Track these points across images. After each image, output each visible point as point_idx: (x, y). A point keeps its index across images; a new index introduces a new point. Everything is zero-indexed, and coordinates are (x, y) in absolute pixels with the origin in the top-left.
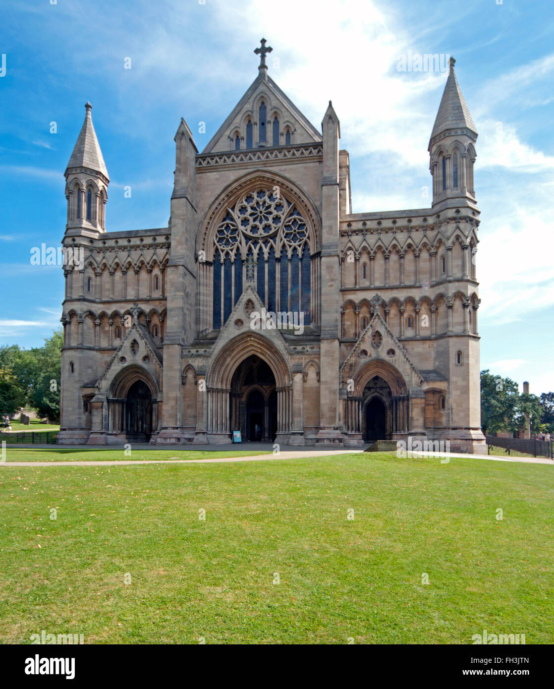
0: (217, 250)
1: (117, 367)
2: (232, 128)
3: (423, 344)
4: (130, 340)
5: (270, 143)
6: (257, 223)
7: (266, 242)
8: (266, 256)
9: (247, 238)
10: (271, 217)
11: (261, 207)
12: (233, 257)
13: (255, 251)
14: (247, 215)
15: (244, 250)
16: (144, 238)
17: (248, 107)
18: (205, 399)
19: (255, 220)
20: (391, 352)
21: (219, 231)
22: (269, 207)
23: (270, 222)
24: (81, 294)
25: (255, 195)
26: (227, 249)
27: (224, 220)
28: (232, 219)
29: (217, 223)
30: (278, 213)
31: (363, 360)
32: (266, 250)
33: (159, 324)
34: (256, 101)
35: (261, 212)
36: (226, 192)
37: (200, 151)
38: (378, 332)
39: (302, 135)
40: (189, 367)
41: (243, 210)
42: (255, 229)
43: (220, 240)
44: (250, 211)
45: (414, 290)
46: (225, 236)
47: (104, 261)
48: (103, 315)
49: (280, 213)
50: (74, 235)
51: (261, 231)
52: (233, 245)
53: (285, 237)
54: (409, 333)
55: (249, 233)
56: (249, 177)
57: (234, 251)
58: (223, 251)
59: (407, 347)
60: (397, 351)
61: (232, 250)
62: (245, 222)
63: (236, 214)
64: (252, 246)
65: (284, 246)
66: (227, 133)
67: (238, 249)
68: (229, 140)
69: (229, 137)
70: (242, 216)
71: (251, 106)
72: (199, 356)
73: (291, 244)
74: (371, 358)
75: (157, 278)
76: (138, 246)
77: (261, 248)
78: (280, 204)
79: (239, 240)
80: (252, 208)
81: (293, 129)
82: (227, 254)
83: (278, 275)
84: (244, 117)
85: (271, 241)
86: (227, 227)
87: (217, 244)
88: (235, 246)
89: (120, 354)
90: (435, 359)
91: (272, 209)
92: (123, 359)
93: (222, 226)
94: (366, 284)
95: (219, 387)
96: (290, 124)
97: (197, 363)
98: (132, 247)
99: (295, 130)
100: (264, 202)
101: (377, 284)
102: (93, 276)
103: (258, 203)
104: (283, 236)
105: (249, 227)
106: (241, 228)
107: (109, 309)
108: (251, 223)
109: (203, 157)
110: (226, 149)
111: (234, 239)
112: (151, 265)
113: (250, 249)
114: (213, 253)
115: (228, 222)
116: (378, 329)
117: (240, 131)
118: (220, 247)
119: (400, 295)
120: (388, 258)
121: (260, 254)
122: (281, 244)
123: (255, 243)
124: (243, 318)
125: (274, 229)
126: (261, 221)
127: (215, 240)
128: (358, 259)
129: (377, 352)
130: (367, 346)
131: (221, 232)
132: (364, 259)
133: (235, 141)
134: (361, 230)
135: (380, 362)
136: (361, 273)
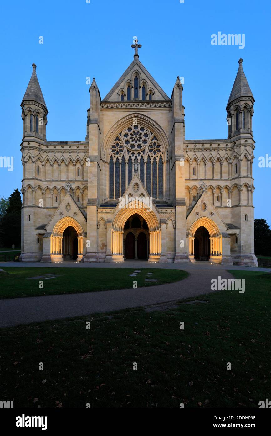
0: (111, 156)
1: (58, 218)
2: (120, 89)
3: (225, 210)
4: (66, 203)
5: (141, 99)
6: (134, 143)
7: (139, 153)
8: (139, 161)
9: (129, 150)
10: (141, 140)
11: (136, 134)
12: (120, 160)
13: (133, 158)
14: (128, 138)
15: (127, 157)
16: (71, 146)
17: (128, 77)
19: (132, 141)
20: (211, 214)
21: (112, 146)
22: (141, 134)
23: (141, 142)
24: (34, 176)
25: (133, 127)
26: (117, 156)
28: (120, 140)
29: (112, 142)
30: (145, 138)
31: (197, 218)
32: (139, 158)
33: (80, 195)
34: (133, 75)
35: (136, 137)
36: (118, 124)
39: (158, 96)
40: (102, 219)
41: (126, 135)
42: (133, 146)
43: (113, 151)
44: (130, 136)
45: (221, 182)
46: (116, 149)
47: (47, 157)
48: (47, 188)
49: (146, 138)
50: (29, 140)
51: (136, 147)
52: (120, 154)
53: (149, 151)
54: (218, 204)
55: (129, 148)
56: (130, 117)
57: (121, 157)
58: (115, 157)
60: (214, 213)
62: (127, 142)
63: (122, 137)
64: (131, 155)
65: (149, 156)
66: (117, 91)
67: (123, 156)
68: (118, 95)
69: (118, 94)
70: (126, 139)
71: (130, 77)
72: (107, 213)
73: (153, 155)
74: (201, 216)
75: (79, 169)
76: (68, 150)
77: (136, 157)
78: (147, 133)
79: (124, 151)
80: (131, 134)
81: (153, 93)
82: (117, 159)
83: (145, 172)
84: (126, 83)
85: (142, 153)
86: (117, 144)
87: (112, 153)
89: (60, 211)
90: (232, 218)
91: (142, 135)
92: (61, 214)
93: (114, 143)
94: (195, 177)
95: (118, 230)
96: (152, 89)
97: (106, 217)
98: (64, 151)
99: (155, 93)
100: (138, 132)
101: (201, 178)
102: (41, 166)
103: (134, 132)
104: (148, 151)
105: (129, 145)
106: (125, 145)
107: (50, 185)
108: (131, 143)
109: (104, 103)
110: (116, 99)
111: (121, 151)
112: (76, 162)
113: (130, 157)
114: (109, 158)
115: (117, 141)
116: (205, 201)
117: (124, 90)
118: (113, 155)
119: (214, 184)
120: (207, 164)
121: (136, 160)
122: (147, 155)
123: (133, 154)
124: (133, 193)
125: (143, 146)
126: (136, 142)
127: (111, 150)
128: (191, 165)
129: (204, 213)
130: (198, 210)
131: (114, 146)
132: (194, 164)
133: (121, 96)
134: (194, 149)
135: (204, 220)
136: (192, 172)
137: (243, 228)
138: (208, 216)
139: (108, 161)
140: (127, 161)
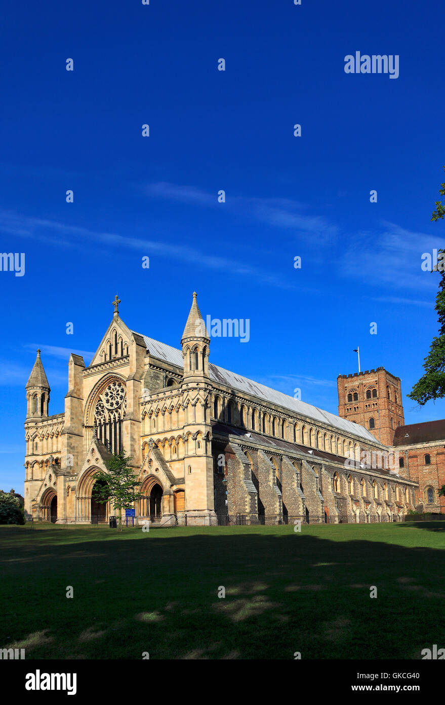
0: (95, 419)
1: (44, 489)
2: (102, 350)
3: (179, 463)
4: (49, 475)
5: (119, 355)
7: (117, 412)
8: (117, 419)
9: (109, 410)
10: (119, 397)
12: (102, 422)
13: (112, 417)
14: (108, 397)
15: (107, 418)
18: (75, 503)
19: (112, 399)
20: (157, 470)
22: (118, 391)
23: (119, 400)
24: (32, 452)
25: (112, 385)
26: (100, 417)
27: (99, 401)
28: (101, 401)
29: (95, 404)
31: (145, 476)
32: (117, 415)
34: (112, 332)
35: (115, 394)
36: (96, 387)
38: (151, 459)
40: (69, 487)
41: (107, 395)
42: (112, 405)
43: (97, 413)
44: (110, 394)
45: (174, 432)
46: (99, 410)
48: (42, 462)
49: (123, 394)
51: (115, 405)
54: (175, 457)
55: (110, 408)
56: (107, 377)
58: (98, 419)
59: (172, 465)
60: (160, 469)
61: (102, 418)
62: (108, 401)
63: (103, 397)
64: (111, 414)
65: (125, 412)
66: (99, 353)
67: (105, 417)
69: (100, 355)
70: (106, 398)
71: (110, 336)
72: (72, 481)
74: (148, 474)
76: (56, 423)
77: (115, 415)
78: (123, 389)
80: (111, 393)
81: (128, 345)
82: (100, 420)
84: (107, 343)
85: (119, 410)
86: (100, 406)
87: (96, 415)
88: (103, 416)
89: (45, 483)
90: (184, 471)
92: (46, 485)
93: (97, 405)
94: (154, 431)
95: (84, 496)
96: (127, 343)
97: (72, 484)
98: (54, 424)
100: (116, 389)
101: (160, 430)
102: (39, 442)
103: (113, 389)
104: (124, 407)
105: (109, 404)
106: (106, 405)
107: (45, 458)
108: (110, 401)
109: (86, 370)
110: (99, 362)
111: (103, 411)
113: (110, 416)
114: (94, 420)
115: (101, 402)
116: (151, 458)
117: (105, 350)
118: (97, 417)
119: (168, 436)
120: (164, 415)
121: (115, 418)
122: (123, 412)
123: (112, 413)
124: (90, 458)
125: (120, 403)
126: (115, 400)
127: (95, 413)
128: (150, 418)
129: (151, 471)
130: (146, 468)
131: (97, 408)
132: (153, 416)
133: (104, 356)
134: (149, 401)
135: (152, 476)
136: (153, 424)
137: (187, 482)
138: (154, 473)
139: (93, 424)
140: (107, 421)
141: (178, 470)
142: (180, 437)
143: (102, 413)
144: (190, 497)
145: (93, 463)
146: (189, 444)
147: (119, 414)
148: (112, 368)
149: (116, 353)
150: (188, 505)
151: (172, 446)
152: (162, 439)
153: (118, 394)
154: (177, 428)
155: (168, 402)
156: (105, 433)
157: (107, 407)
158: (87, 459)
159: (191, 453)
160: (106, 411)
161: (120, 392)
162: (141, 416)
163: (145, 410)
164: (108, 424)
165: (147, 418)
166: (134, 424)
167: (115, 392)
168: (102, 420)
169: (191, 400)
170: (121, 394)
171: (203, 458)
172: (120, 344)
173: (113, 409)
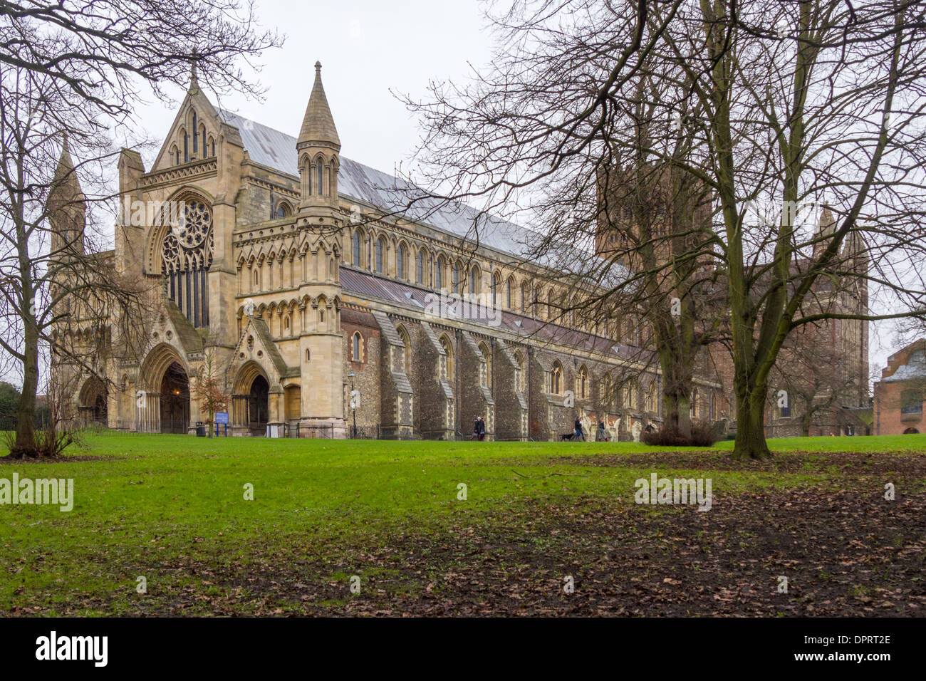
0: (163, 263)
2: (172, 143)
3: (292, 343)
5: (200, 157)
7: (198, 252)
8: (198, 265)
9: (184, 249)
10: (201, 227)
11: (194, 218)
12: (175, 268)
13: (191, 261)
15: (183, 262)
17: (182, 120)
18: (134, 403)
19: (189, 231)
20: (260, 353)
21: (164, 245)
22: (199, 217)
23: (200, 232)
25: (189, 206)
26: (170, 260)
27: (169, 232)
28: (173, 232)
29: (163, 238)
31: (242, 362)
32: (198, 259)
34: (188, 114)
35: (194, 223)
37: (148, 170)
38: (251, 336)
40: (125, 377)
42: (190, 240)
43: (166, 252)
45: (286, 293)
46: (169, 248)
49: (207, 223)
51: (194, 241)
52: (175, 256)
53: (211, 246)
54: (287, 334)
55: (188, 246)
56: (179, 193)
57: (176, 263)
58: (168, 263)
59: (282, 347)
60: (264, 352)
61: (174, 262)
62: (183, 234)
64: (188, 256)
65: (210, 254)
66: (168, 148)
67: (178, 260)
68: (171, 155)
69: (170, 152)
71: (184, 118)
72: (131, 366)
74: (247, 360)
77: (194, 259)
78: (208, 214)
80: (188, 219)
82: (171, 266)
84: (181, 130)
85: (201, 250)
86: (171, 241)
87: (164, 256)
88: (176, 258)
93: (166, 240)
94: (256, 289)
95: (149, 392)
96: (212, 135)
97: (131, 372)
100: (196, 214)
101: (265, 289)
103: (191, 214)
105: (185, 239)
106: (180, 240)
108: (187, 234)
109: (147, 177)
110: (167, 166)
111: (175, 250)
113: (187, 260)
114: (160, 265)
115: (172, 234)
116: (251, 334)
117: (177, 145)
118: (166, 259)
119: (277, 299)
120: (270, 264)
121: (195, 264)
122: (208, 254)
123: (190, 254)
124: (158, 331)
125: (203, 239)
126: (194, 232)
127: (162, 253)
128: (250, 268)
129: (251, 354)
130: (244, 349)
131: (166, 245)
132: (255, 266)
133: (175, 154)
134: (248, 241)
135: (252, 364)
136: (254, 279)
137: (303, 374)
138: (256, 358)
139: (158, 271)
140: (183, 269)
141: (293, 355)
142: (294, 303)
143: (174, 253)
144: (308, 398)
145: (163, 338)
146: (308, 315)
147: (202, 257)
148: (189, 179)
149: (195, 149)
150: (305, 410)
151: (284, 316)
152: (267, 304)
153: (200, 223)
154: (290, 288)
155: (277, 244)
156: (180, 289)
157: (183, 244)
158: (153, 331)
159: (309, 330)
160: (180, 250)
161: (202, 220)
162: (236, 265)
163: (242, 255)
164: (183, 273)
165: (245, 270)
166: (225, 278)
167: (194, 220)
168: (174, 265)
169: (311, 246)
170: (204, 223)
171: (326, 337)
172: (202, 135)
173: (192, 249)
